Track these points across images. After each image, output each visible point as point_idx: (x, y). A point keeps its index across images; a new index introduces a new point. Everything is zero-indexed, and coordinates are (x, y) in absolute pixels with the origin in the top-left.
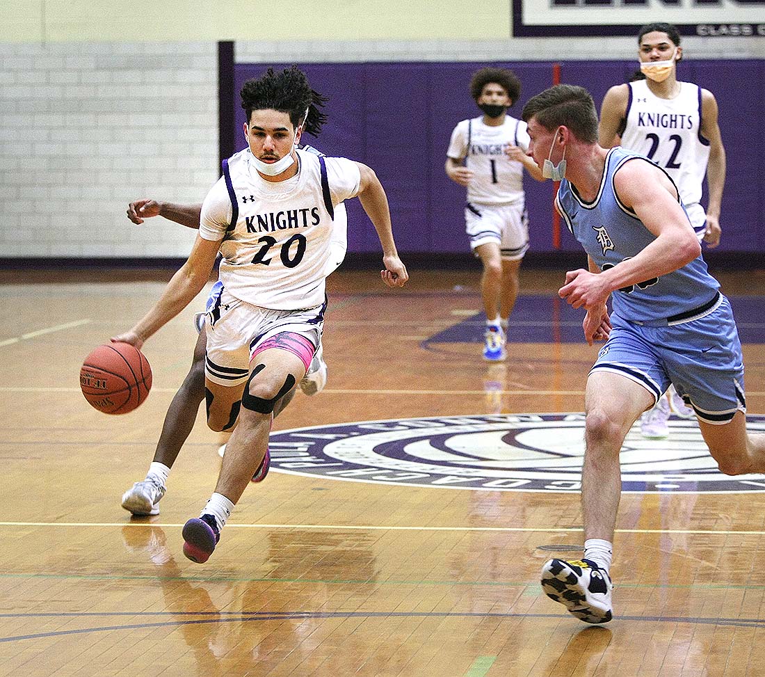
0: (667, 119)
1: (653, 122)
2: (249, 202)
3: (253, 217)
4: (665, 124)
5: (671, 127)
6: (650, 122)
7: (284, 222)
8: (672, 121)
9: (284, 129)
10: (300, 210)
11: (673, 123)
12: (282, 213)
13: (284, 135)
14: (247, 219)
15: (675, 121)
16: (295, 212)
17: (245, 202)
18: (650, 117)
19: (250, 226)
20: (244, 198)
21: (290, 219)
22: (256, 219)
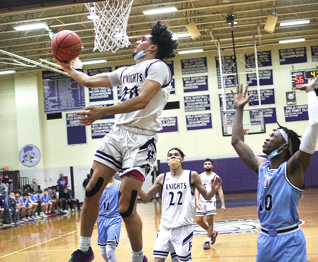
0: (176, 185)
1: (171, 188)
4: (175, 188)
5: (178, 189)
6: (170, 188)
8: (178, 186)
11: (178, 187)
15: (179, 186)
18: (170, 186)
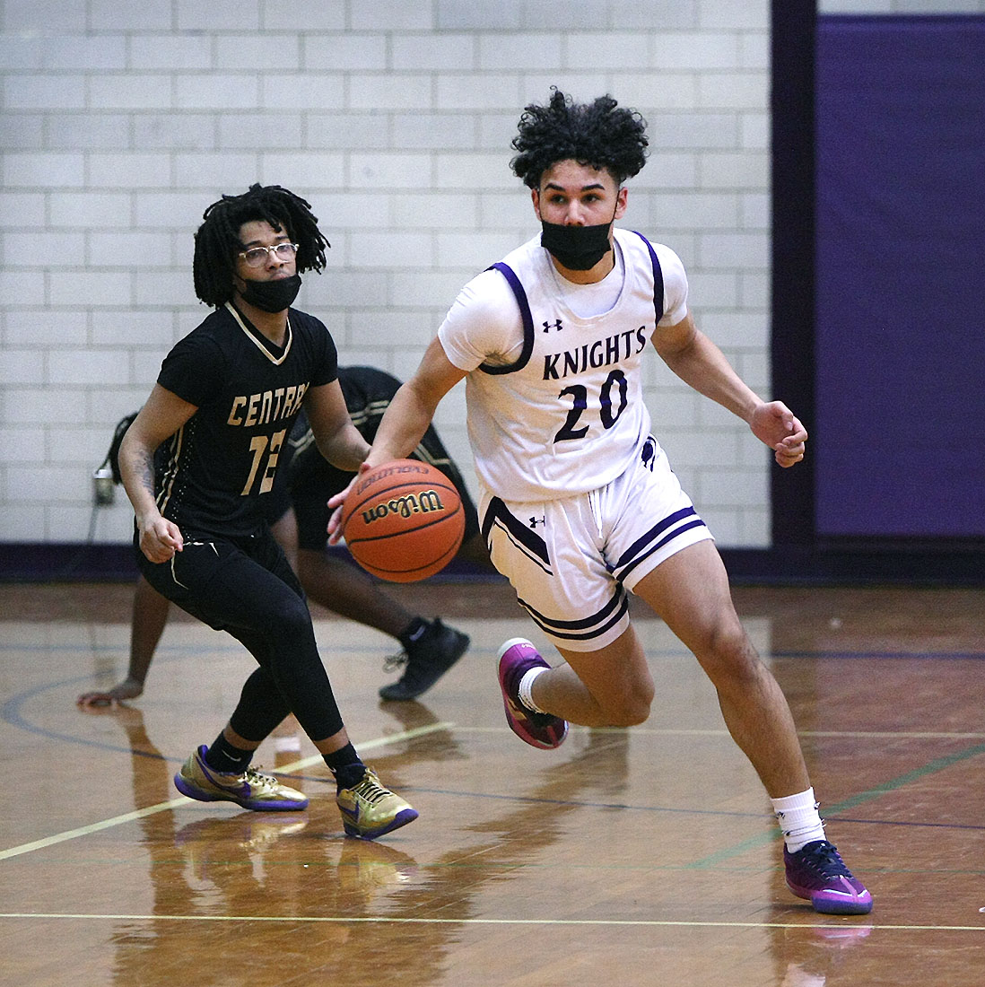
2: (553, 330)
3: (557, 356)
7: (601, 356)
9: (597, 186)
10: (623, 335)
12: (599, 343)
13: (598, 198)
14: (548, 358)
16: (616, 338)
17: (546, 331)
19: (550, 371)
20: (545, 324)
21: (609, 350)
22: (562, 358)
